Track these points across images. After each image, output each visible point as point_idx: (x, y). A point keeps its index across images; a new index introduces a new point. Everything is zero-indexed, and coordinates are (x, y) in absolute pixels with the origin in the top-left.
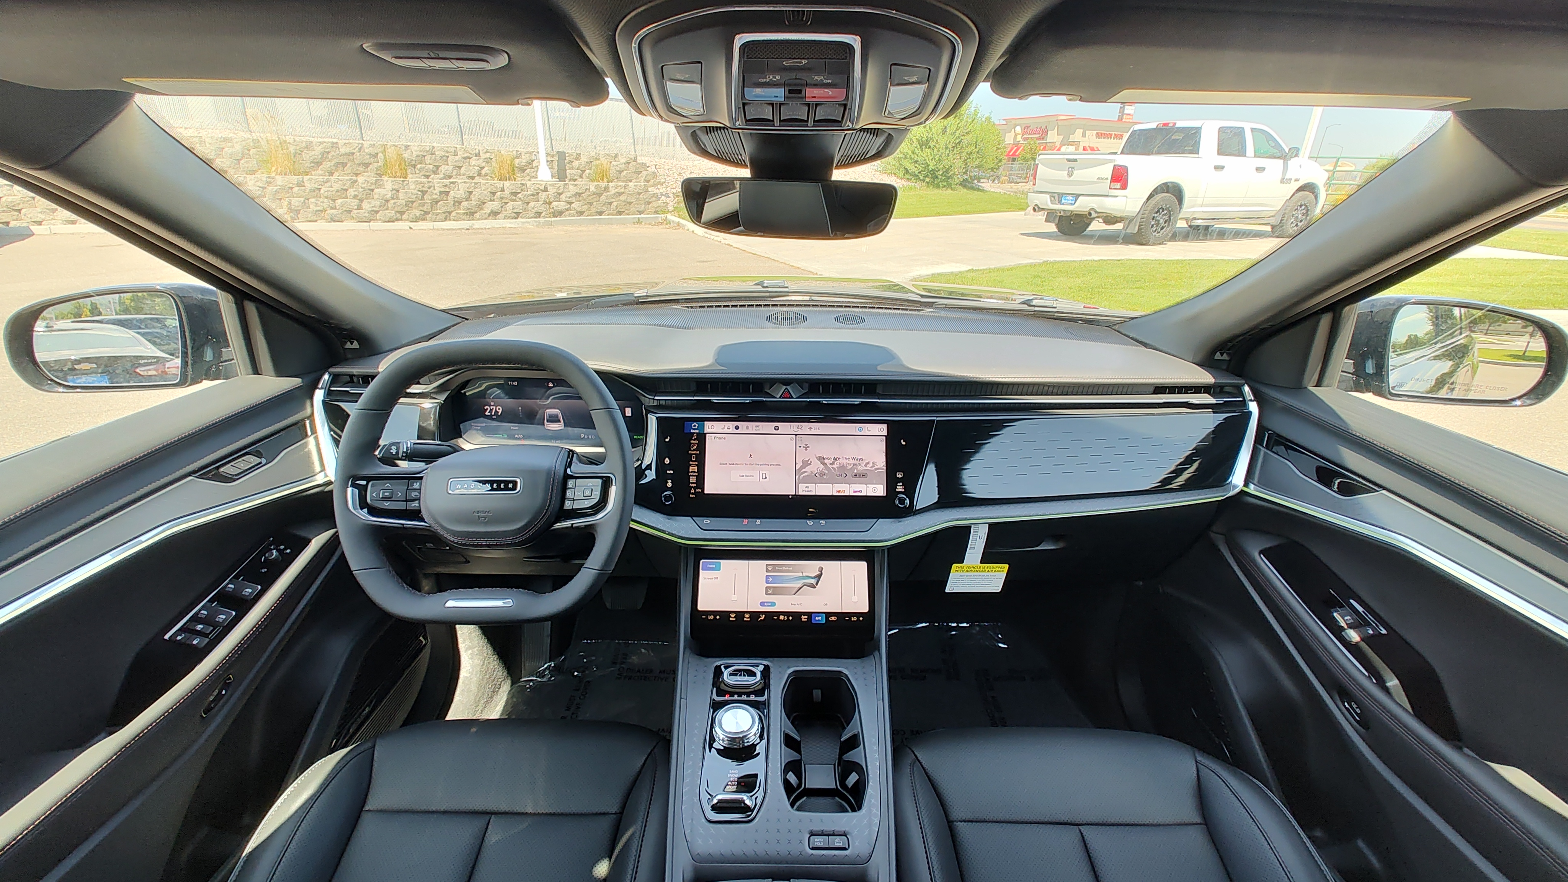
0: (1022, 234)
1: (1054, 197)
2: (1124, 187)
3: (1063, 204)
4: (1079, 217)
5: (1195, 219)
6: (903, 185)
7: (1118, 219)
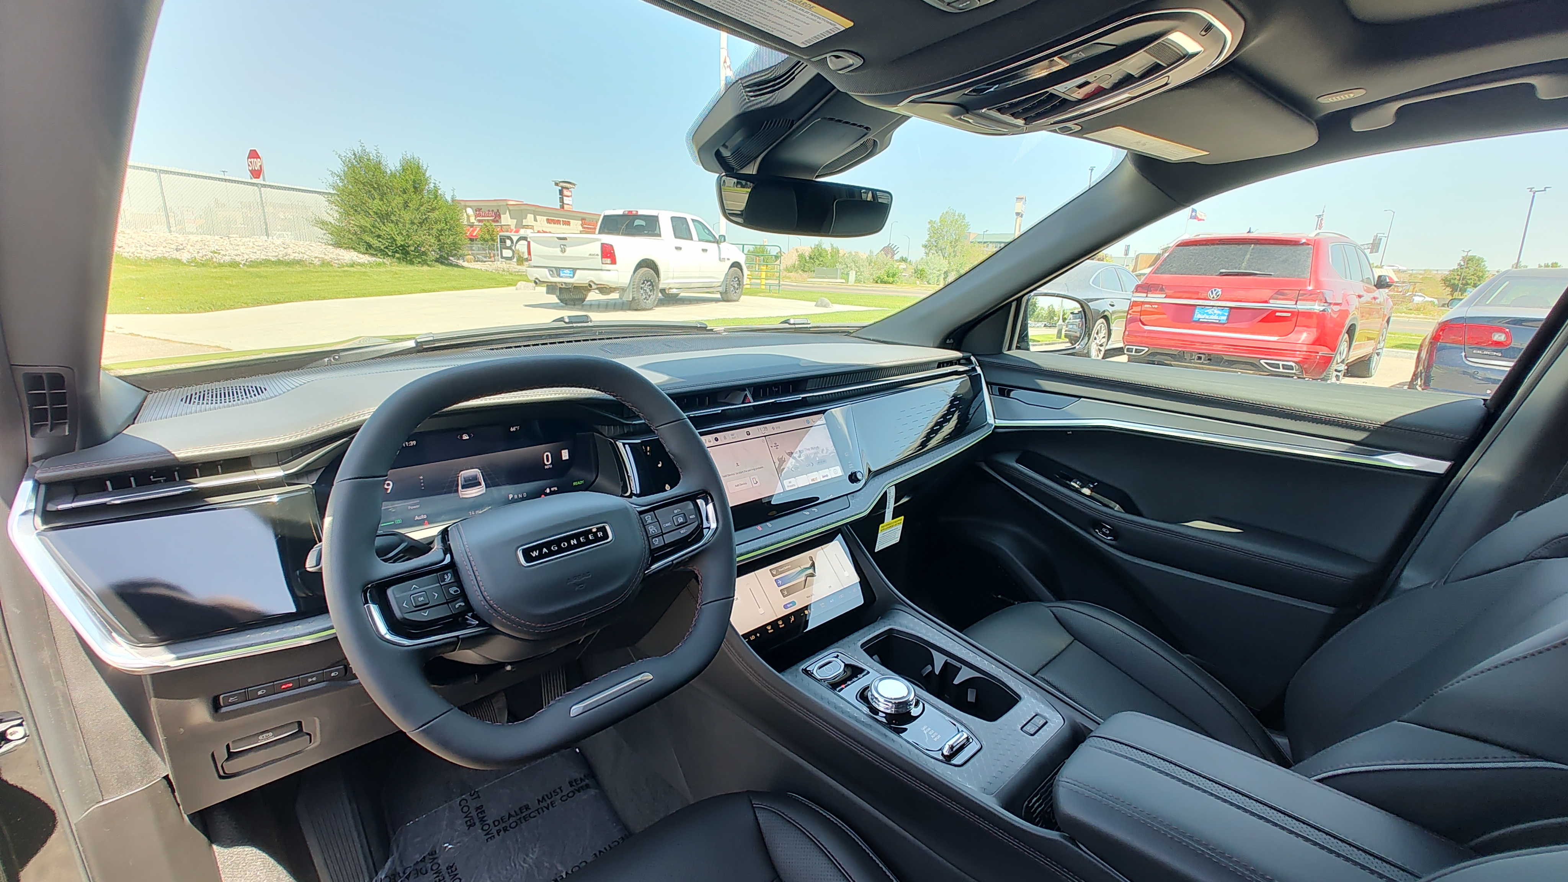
0: (526, 306)
1: (552, 271)
2: (614, 262)
3: (562, 277)
4: (577, 288)
5: (670, 288)
6: (369, 261)
7: (612, 290)
